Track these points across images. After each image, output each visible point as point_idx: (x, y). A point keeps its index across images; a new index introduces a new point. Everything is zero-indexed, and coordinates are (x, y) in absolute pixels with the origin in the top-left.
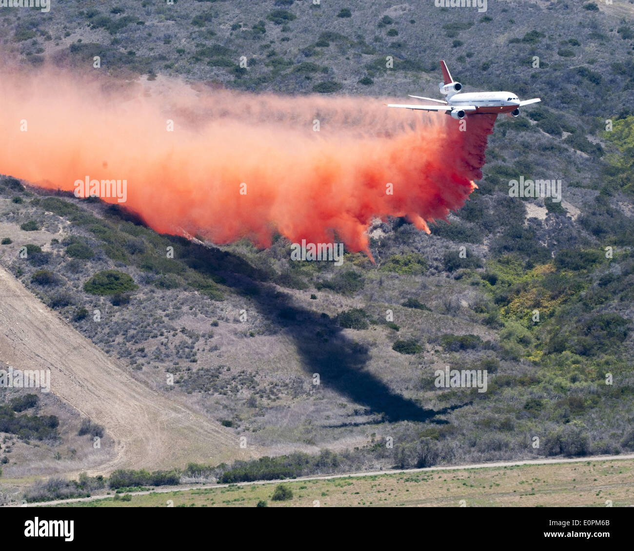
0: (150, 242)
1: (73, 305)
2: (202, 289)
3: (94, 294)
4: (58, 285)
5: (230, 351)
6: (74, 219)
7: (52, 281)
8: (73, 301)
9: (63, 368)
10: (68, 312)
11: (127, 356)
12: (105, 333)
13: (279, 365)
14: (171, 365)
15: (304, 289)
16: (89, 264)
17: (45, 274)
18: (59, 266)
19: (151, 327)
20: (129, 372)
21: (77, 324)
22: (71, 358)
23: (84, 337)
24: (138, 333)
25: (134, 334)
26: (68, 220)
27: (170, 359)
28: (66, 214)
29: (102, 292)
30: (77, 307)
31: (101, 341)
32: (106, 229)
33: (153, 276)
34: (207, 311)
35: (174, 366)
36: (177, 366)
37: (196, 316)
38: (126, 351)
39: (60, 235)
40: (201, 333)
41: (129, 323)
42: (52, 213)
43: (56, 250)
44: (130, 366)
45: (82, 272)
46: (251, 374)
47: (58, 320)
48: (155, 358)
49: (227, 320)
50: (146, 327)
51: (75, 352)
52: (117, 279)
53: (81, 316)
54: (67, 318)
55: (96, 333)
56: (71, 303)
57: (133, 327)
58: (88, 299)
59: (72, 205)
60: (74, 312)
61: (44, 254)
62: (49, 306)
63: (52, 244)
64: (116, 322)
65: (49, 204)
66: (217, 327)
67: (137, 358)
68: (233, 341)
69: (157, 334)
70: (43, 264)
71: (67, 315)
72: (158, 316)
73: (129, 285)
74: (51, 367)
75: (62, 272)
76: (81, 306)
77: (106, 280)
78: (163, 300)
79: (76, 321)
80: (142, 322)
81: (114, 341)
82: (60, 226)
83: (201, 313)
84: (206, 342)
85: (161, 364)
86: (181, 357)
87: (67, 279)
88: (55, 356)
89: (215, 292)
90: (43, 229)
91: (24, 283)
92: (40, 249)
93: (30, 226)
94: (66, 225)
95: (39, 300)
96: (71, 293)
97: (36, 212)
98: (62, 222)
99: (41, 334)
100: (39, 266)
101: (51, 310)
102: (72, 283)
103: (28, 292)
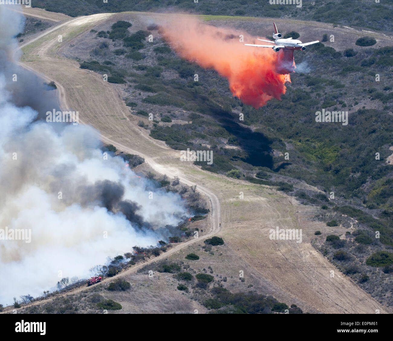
1: (359, 273)
3: (372, 266)
4: (350, 261)
6: (360, 220)
7: (346, 258)
8: (359, 271)
10: (356, 277)
12: (379, 291)
16: (370, 248)
17: (342, 254)
18: (351, 249)
21: (362, 285)
22: (358, 306)
23: (366, 293)
26: (356, 220)
28: (355, 216)
29: (377, 265)
30: (362, 274)
31: (377, 296)
32: (380, 226)
38: (392, 302)
39: (351, 229)
42: (346, 216)
43: (349, 238)
45: (365, 252)
47: (350, 282)
51: (361, 302)
52: (387, 256)
53: (364, 280)
54: (355, 281)
55: (374, 291)
58: (368, 269)
59: (359, 210)
60: (360, 277)
61: (341, 241)
62: (344, 273)
63: (346, 235)
64: (386, 284)
65: (344, 210)
70: (341, 247)
71: (356, 279)
74: (345, 311)
75: (353, 253)
76: (364, 274)
77: (380, 257)
79: (361, 283)
81: (385, 295)
82: (351, 223)
87: (355, 257)
88: (348, 304)
90: (341, 226)
91: (328, 259)
92: (339, 238)
93: (333, 224)
94: (355, 223)
95: (338, 270)
96: (358, 265)
97: (336, 215)
98: (353, 221)
99: (339, 291)
100: (338, 248)
101: (346, 276)
102: (359, 259)
103: (331, 265)
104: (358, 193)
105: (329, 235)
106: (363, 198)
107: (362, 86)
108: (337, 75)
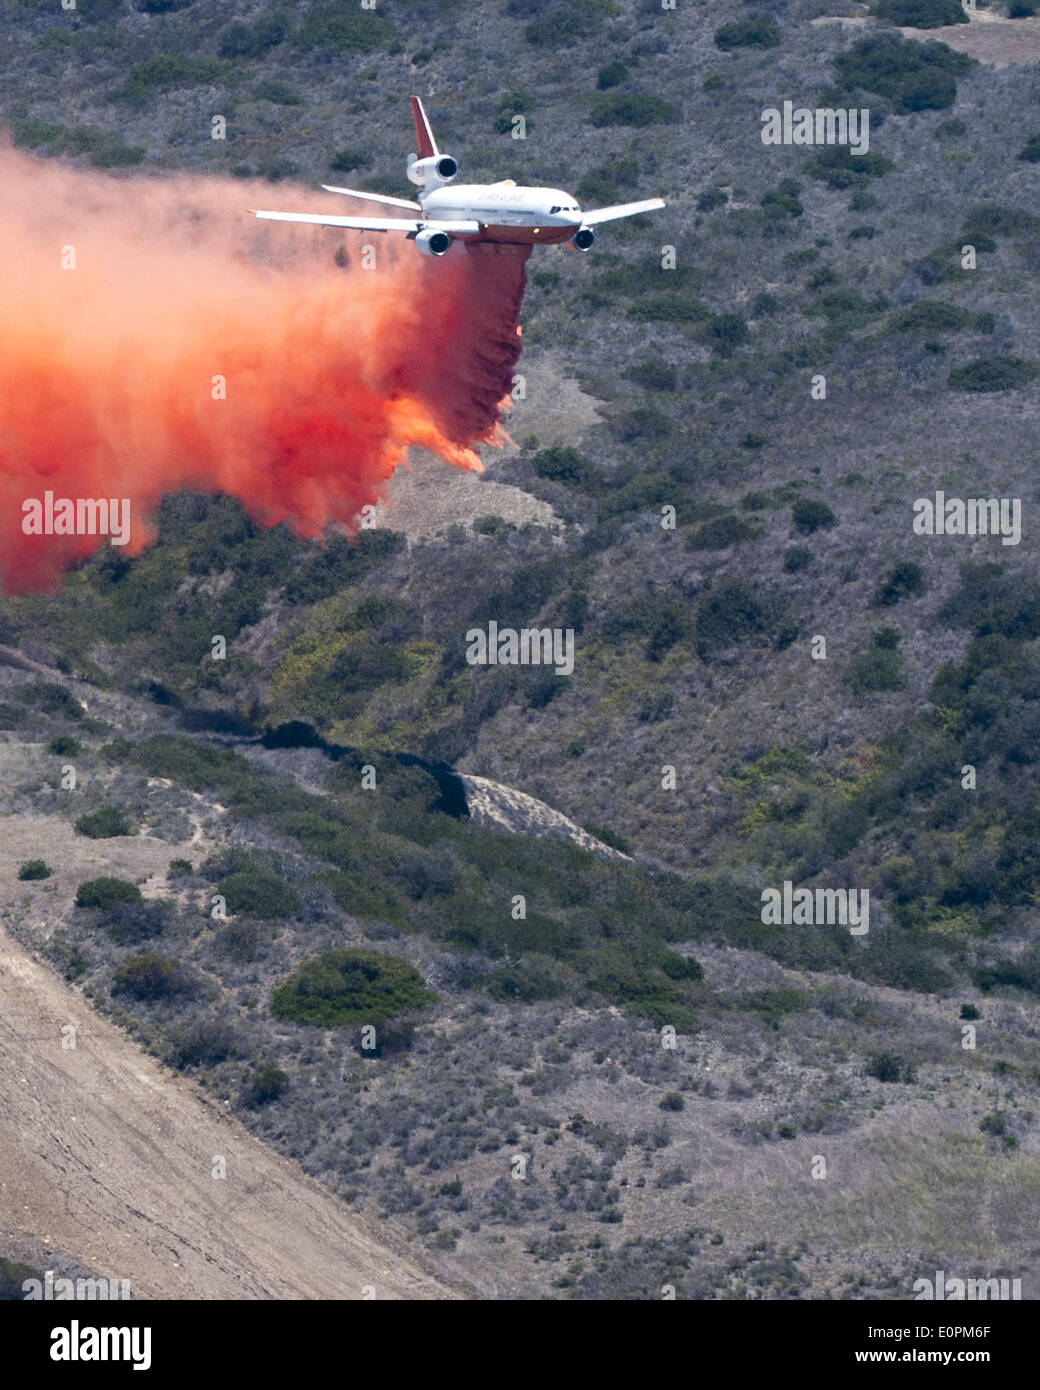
0: (471, 861)
1: (241, 1058)
2: (632, 999)
3: (303, 1023)
4: (192, 999)
5: (720, 1186)
6: (232, 801)
7: (176, 986)
8: (240, 1047)
9: (217, 1251)
10: (225, 1080)
11: (409, 1209)
12: (338, 1143)
13: (868, 1221)
14: (544, 1233)
15: (942, 990)
16: (287, 934)
17: (155, 967)
18: (196, 942)
19: (480, 1120)
20: (418, 1257)
21: (255, 1117)
22: (240, 1218)
23: (275, 1154)
24: (439, 1137)
25: (427, 1141)
26: (218, 801)
27: (540, 1213)
28: (210, 785)
29: (328, 1017)
30: (252, 1065)
31: (329, 1166)
32: (335, 826)
33: (481, 962)
34: (648, 1066)
35: (554, 1234)
36: (561, 1233)
37: (614, 1078)
38: (404, 1194)
39: (197, 847)
40: (631, 1133)
41: (412, 1109)
42: (168, 783)
43: (186, 892)
44: (419, 1238)
45: (264, 957)
46: (785, 1252)
47: (196, 1106)
48: (494, 1214)
49: (709, 1091)
50: (464, 1119)
51: (251, 1201)
52: (372, 975)
53: (266, 1092)
54: (224, 1097)
55: (314, 1143)
56: (234, 1053)
57: (424, 1119)
58: (285, 1038)
60: (244, 1081)
61: (147, 906)
62: (168, 1062)
63: (171, 877)
64: (372, 1108)
65: (157, 756)
66: (683, 1114)
67: (439, 1213)
68: (730, 1152)
69: (497, 1139)
70: (147, 938)
71: (223, 1088)
72: (500, 1086)
73: (407, 993)
74: (179, 1247)
75: (204, 960)
76: (262, 1062)
77: (338, 980)
78: (514, 1034)
79: (252, 1108)
80: (452, 1104)
81: (367, 1164)
82: (195, 819)
83: (631, 1072)
84: (648, 1159)
85: (514, 1231)
86: (573, 1208)
87: (220, 981)
88: (191, 1213)
89: (671, 1008)
90: (144, 831)
91: (90, 996)
92: (137, 892)
93: (104, 824)
94: (214, 817)
95: (139, 1046)
96: (234, 1022)
97: (120, 781)
98: (200, 809)
99: (146, 1150)
100: (134, 942)
101: (175, 1076)
102: (235, 991)
103: (105, 1024)
104: (223, 675)
105: (90, 879)
106: (246, 692)
107: (227, 154)
108: (105, 106)
